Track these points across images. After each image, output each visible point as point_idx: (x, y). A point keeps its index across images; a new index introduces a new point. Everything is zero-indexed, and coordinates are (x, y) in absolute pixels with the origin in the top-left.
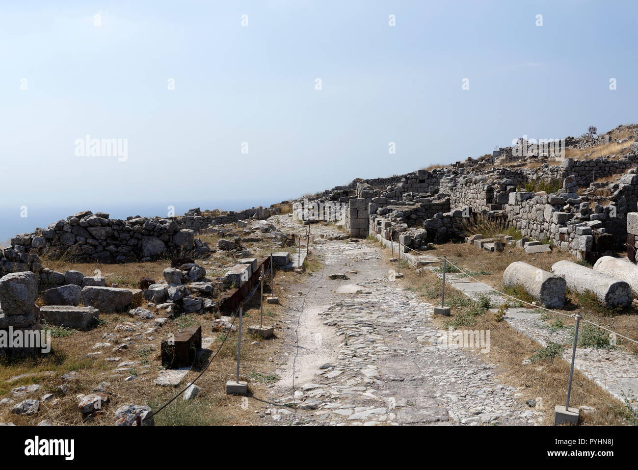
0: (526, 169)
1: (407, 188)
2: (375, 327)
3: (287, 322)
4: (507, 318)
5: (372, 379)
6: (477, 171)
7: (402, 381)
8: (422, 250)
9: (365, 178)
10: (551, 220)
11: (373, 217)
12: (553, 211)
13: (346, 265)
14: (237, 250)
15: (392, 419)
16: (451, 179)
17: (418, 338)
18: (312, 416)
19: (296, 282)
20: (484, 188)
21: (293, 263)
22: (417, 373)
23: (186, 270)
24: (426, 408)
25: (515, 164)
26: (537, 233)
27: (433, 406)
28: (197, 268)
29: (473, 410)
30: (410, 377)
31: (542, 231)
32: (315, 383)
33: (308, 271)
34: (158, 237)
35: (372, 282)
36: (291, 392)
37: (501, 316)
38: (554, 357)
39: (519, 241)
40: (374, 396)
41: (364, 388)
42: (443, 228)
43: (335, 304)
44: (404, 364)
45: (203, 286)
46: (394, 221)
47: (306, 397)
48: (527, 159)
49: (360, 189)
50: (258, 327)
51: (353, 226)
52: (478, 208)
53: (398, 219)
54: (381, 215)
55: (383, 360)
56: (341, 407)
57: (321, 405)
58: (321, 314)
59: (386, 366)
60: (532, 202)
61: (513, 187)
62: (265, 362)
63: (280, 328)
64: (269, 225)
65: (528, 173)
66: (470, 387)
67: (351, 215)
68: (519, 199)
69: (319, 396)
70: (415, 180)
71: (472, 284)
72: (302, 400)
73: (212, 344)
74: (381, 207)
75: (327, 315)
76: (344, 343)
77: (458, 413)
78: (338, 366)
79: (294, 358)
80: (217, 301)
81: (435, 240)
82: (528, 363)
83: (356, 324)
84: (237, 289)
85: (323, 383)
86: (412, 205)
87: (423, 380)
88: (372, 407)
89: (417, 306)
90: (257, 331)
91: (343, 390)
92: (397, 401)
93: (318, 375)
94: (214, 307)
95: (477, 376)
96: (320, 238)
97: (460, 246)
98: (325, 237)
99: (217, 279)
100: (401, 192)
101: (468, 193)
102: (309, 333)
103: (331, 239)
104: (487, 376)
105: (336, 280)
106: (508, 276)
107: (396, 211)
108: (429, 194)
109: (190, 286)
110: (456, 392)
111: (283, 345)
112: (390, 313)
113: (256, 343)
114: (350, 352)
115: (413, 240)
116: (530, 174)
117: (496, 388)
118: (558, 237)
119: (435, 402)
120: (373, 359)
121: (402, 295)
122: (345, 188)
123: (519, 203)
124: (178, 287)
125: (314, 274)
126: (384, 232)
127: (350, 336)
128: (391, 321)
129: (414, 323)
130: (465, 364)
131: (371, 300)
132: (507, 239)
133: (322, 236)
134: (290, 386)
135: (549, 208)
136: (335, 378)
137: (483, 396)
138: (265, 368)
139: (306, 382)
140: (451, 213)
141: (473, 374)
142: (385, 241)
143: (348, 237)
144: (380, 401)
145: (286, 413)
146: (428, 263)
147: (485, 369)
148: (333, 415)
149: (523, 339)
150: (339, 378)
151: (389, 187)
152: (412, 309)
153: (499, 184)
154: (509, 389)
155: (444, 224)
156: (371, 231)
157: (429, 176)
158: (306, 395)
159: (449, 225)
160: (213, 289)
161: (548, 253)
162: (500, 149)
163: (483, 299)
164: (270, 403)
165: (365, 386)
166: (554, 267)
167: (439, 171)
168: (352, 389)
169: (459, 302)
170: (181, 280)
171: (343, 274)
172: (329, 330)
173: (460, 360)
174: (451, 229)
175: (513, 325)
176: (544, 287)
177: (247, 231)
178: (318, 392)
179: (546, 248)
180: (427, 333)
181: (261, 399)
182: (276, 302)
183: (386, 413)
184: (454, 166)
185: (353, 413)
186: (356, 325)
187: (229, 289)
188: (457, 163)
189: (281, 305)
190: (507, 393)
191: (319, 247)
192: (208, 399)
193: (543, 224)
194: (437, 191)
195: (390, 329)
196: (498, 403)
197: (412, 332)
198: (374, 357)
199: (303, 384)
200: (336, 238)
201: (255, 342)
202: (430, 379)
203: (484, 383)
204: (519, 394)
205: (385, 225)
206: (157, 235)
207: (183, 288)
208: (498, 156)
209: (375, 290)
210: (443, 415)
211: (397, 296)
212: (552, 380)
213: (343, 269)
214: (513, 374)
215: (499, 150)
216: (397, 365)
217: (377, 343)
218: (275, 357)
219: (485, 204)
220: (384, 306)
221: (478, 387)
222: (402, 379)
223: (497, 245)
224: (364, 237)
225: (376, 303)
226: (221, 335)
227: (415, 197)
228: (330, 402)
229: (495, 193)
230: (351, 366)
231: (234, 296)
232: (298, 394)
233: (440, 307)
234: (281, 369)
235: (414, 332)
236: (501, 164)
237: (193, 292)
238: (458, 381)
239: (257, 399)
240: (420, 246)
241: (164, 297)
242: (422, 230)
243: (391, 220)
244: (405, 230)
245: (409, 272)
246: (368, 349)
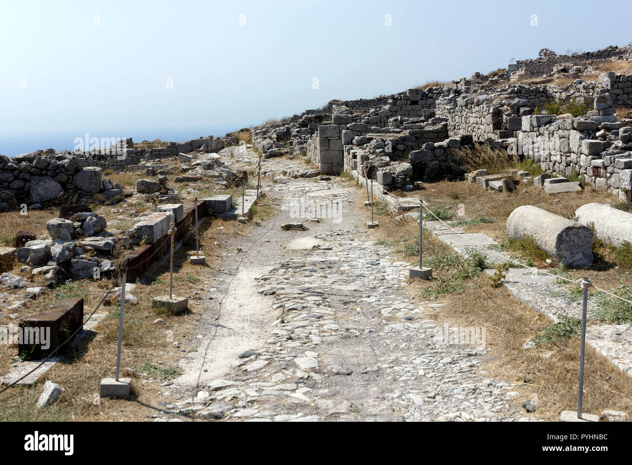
0: (552, 86)
1: (396, 112)
2: (326, 296)
3: (211, 290)
4: (508, 282)
5: (308, 372)
6: (487, 89)
7: (349, 374)
8: (406, 191)
9: (344, 100)
10: (579, 150)
11: (347, 148)
12: (581, 139)
14: (161, 193)
16: (449, 99)
17: (383, 311)
19: (236, 234)
20: (489, 110)
21: (236, 209)
22: (372, 362)
23: (78, 221)
25: (538, 80)
26: (562, 167)
27: (386, 412)
28: (94, 219)
30: (361, 370)
31: (568, 165)
32: (227, 380)
33: (256, 219)
34: (53, 177)
35: (336, 233)
36: (194, 392)
37: (499, 279)
38: (570, 337)
39: (537, 178)
40: (305, 398)
41: (294, 386)
42: (434, 162)
43: (280, 265)
44: (356, 349)
45: (101, 242)
46: (373, 153)
47: (212, 400)
48: (554, 74)
49: (336, 112)
50: (165, 298)
51: (323, 161)
52: (483, 135)
53: (378, 151)
54: (358, 146)
55: (328, 344)
56: (256, 415)
57: (229, 413)
58: (258, 279)
59: (332, 352)
60: (552, 128)
61: (528, 109)
62: (168, 349)
63: (200, 299)
64: (213, 159)
65: (555, 90)
66: (445, 383)
67: (320, 146)
68: (535, 123)
69: (229, 398)
70: (406, 101)
71: (466, 236)
72: (205, 404)
73: (99, 323)
74: (359, 136)
75: (265, 280)
76: (279, 320)
78: (264, 354)
79: (208, 341)
80: (119, 263)
81: (424, 177)
82: (530, 346)
83: (301, 292)
84: (149, 246)
85: (239, 378)
86: (399, 132)
87: (378, 372)
88: (300, 414)
89: (389, 267)
90: (163, 304)
91: (264, 388)
92: (335, 405)
93: (234, 366)
94: (114, 271)
95: (456, 366)
96: (282, 176)
97: (459, 184)
98: (288, 174)
99: (122, 233)
100: (387, 117)
101: (469, 117)
102: (238, 305)
103: (296, 177)
104: (471, 366)
105: (290, 232)
106: (513, 224)
107: (375, 141)
108: (422, 118)
109: (84, 242)
110: (423, 391)
111: (198, 323)
112: (351, 276)
113: (161, 321)
114: (285, 333)
115: (394, 178)
116: (556, 92)
117: (481, 384)
118: (590, 172)
119: (389, 407)
120: (315, 342)
121: (371, 252)
122: (318, 111)
123: (535, 129)
124: (66, 244)
125: (263, 224)
126: (360, 167)
127: (290, 310)
128: (351, 287)
129: (381, 290)
130: (442, 349)
131: (329, 258)
132: (521, 175)
133: (285, 173)
134: (194, 384)
135: (575, 136)
136: (256, 371)
137: (461, 397)
138: (164, 358)
139: (216, 378)
140: (445, 143)
141: (450, 363)
142: (362, 179)
143: (317, 174)
144: (313, 405)
146: (413, 208)
147: (470, 355)
149: (528, 313)
150: (262, 370)
151: (372, 110)
152: (382, 270)
153: (509, 105)
154: (500, 385)
155: (436, 157)
156: (346, 166)
157: (423, 96)
158: (211, 397)
159: (443, 158)
160: (114, 246)
161: (578, 192)
162: (518, 62)
163: (475, 256)
164: (160, 410)
165: (296, 383)
166: (578, 213)
167: (436, 90)
168: (277, 387)
169: (445, 260)
170: (72, 234)
171: (299, 224)
172: (263, 302)
174: (445, 163)
175: (515, 292)
176: (560, 239)
177: (185, 167)
178: (228, 393)
179: (574, 186)
180: (397, 305)
181: (148, 403)
182: (202, 263)
184: (458, 83)
186: (300, 294)
187: (138, 245)
188: (461, 79)
189: (208, 266)
190: (496, 391)
191: (277, 187)
192: (73, 405)
193: (569, 156)
194: (432, 115)
195: (347, 299)
196: (481, 407)
197: (376, 303)
198: (317, 340)
199: (212, 380)
200: (302, 176)
201: (159, 319)
202: (389, 371)
203: (464, 377)
204: (513, 394)
205: (361, 158)
206: (51, 174)
207: (73, 245)
208: (514, 70)
209: (338, 245)
211: (365, 252)
212: (564, 372)
214: (508, 363)
215: (516, 63)
216: (346, 352)
217: (324, 320)
218: (184, 341)
219: (492, 131)
220: (345, 267)
221: (455, 382)
222: (349, 371)
223: (507, 183)
224: (338, 174)
225: (335, 263)
226: (114, 309)
227: (404, 123)
228: (244, 407)
229: (504, 117)
230: (282, 354)
231: (143, 255)
232: (202, 395)
233: (417, 268)
234: (187, 358)
235: (379, 303)
236: (519, 81)
237: (86, 251)
238: (428, 373)
239: (143, 404)
240: (404, 185)
241: (45, 257)
242: (406, 165)
243: (369, 151)
244: (387, 164)
245: (387, 219)
246: (311, 327)
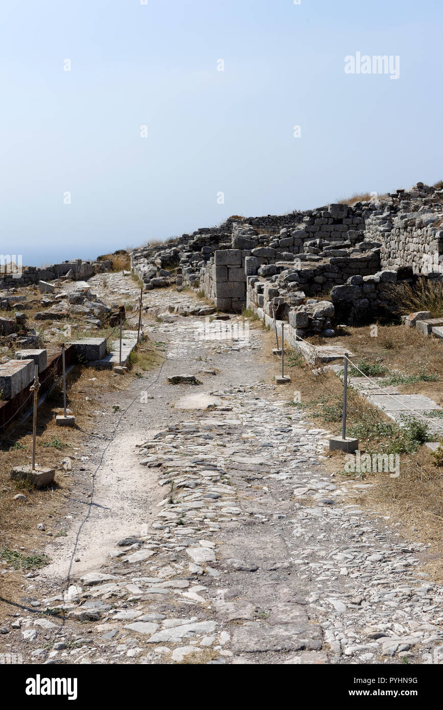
1: (313, 233)
2: (225, 470)
3: (83, 458)
5: (203, 567)
6: (432, 205)
7: (253, 571)
8: (326, 337)
9: (247, 216)
11: (251, 279)
13: (201, 360)
14: (19, 335)
15: (222, 642)
16: (383, 219)
17: (296, 492)
18: (90, 632)
19: (112, 388)
20: (435, 235)
21: (112, 355)
22: (282, 556)
24: (286, 623)
27: (299, 620)
29: (369, 631)
30: (269, 565)
32: (104, 572)
33: (136, 369)
35: (237, 390)
36: (64, 586)
40: (200, 599)
41: (186, 583)
42: (363, 301)
43: (167, 429)
44: (263, 539)
46: (285, 287)
47: (86, 597)
49: (236, 232)
50: (27, 469)
51: (220, 295)
52: (427, 267)
53: (290, 284)
54: (264, 277)
55: (228, 532)
56: (140, 618)
57: (107, 613)
58: (140, 446)
59: (233, 541)
62: (32, 532)
63: (68, 469)
64: (82, 290)
66: (373, 586)
67: (217, 276)
69: (107, 596)
70: (326, 220)
71: (402, 398)
72: (78, 602)
74: (266, 264)
75: (149, 448)
76: (167, 500)
77: (342, 635)
78: (148, 542)
79: (80, 523)
81: (349, 319)
83: (193, 465)
84: (6, 401)
85: (119, 571)
86: (317, 260)
87: (290, 570)
88: (194, 619)
89: (304, 435)
90: (25, 475)
91: (150, 585)
92: (237, 608)
93: (112, 556)
95: (388, 565)
96: (168, 313)
97: (393, 329)
98: (175, 310)
100: (303, 239)
101: (409, 242)
102: (115, 479)
103: (185, 315)
104: (406, 566)
105: (178, 386)
107: (287, 271)
108: (347, 242)
110: (346, 594)
111: (67, 500)
112: (257, 446)
113: (22, 497)
114: (174, 516)
115: (310, 320)
117: (419, 589)
119: (303, 613)
120: (211, 529)
121: (281, 415)
122: (214, 230)
125: (146, 375)
126: (267, 304)
127: (180, 487)
128: (256, 460)
129: (293, 464)
130: (370, 542)
131: (228, 422)
133: (171, 309)
134: (64, 576)
136: (140, 562)
137: (392, 604)
138: (27, 543)
139: (91, 569)
140: (376, 276)
141: (380, 561)
142: (269, 320)
143: (212, 312)
144: (209, 607)
145: (46, 627)
146: (334, 359)
147: (405, 551)
148: (124, 632)
150: (147, 562)
151: (283, 230)
152: (295, 439)
155: (365, 294)
156: (249, 303)
157: (348, 214)
158: (85, 594)
159: (374, 295)
163: (414, 424)
164: (24, 607)
165: (189, 579)
167: (365, 205)
168: (166, 584)
169: (375, 429)
171: (191, 376)
172: (148, 475)
173: (362, 535)
174: (376, 302)
177: (47, 300)
178: (106, 589)
180: (314, 484)
181: (8, 598)
182: (70, 424)
183: (216, 631)
184: (393, 196)
185: (158, 630)
186: (192, 467)
188: (398, 191)
189: (78, 428)
190: (438, 599)
191: (162, 328)
194: (361, 238)
195: (250, 475)
196: (418, 618)
197: (287, 481)
198: (214, 526)
199: (85, 572)
200: (193, 313)
201: (20, 495)
202: (303, 568)
203: (398, 579)
205: (269, 293)
209: (239, 405)
210: (313, 639)
211: (274, 415)
213: (195, 367)
216: (250, 542)
217: (223, 501)
218: (49, 522)
219: (438, 261)
220: (248, 434)
221: (386, 585)
222: (254, 567)
224: (239, 312)
225: (236, 428)
227: (324, 248)
228: (125, 607)
230: (170, 542)
232: (74, 591)
233: (340, 438)
234: (55, 544)
235: (291, 481)
238: (352, 573)
239: (3, 600)
240: (323, 329)
242: (326, 304)
243: (279, 285)
244: (302, 302)
245: (301, 373)
246: (206, 510)
